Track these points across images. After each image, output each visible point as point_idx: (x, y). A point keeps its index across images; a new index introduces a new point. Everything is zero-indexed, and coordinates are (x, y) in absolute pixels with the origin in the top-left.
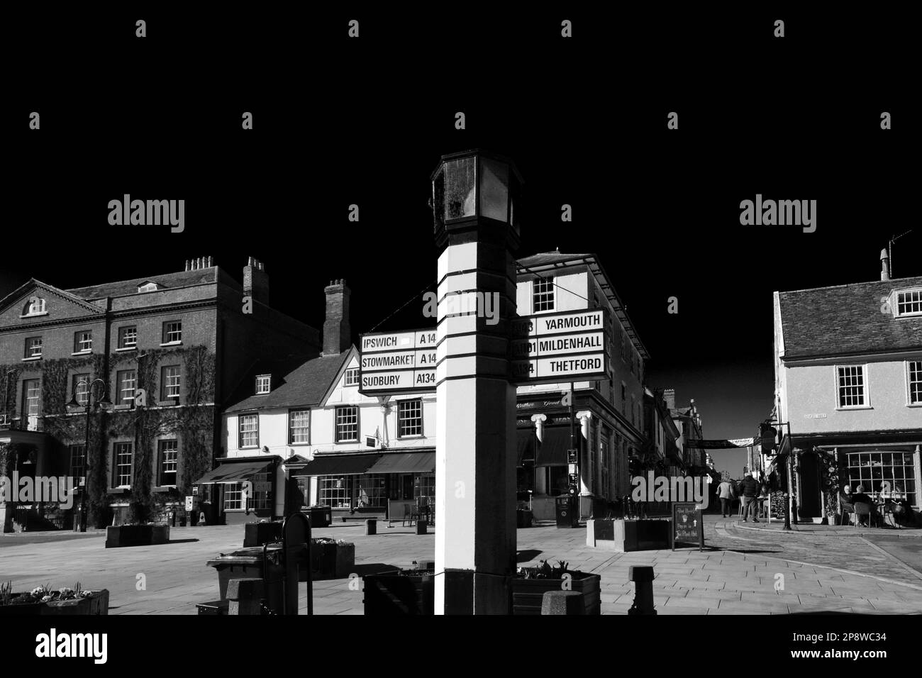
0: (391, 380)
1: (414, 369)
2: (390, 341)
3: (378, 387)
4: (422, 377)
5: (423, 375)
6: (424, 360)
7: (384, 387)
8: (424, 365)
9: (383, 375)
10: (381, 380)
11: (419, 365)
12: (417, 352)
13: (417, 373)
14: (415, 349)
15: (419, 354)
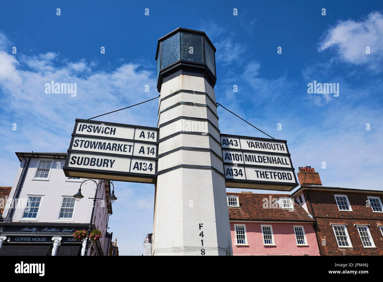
0: (105, 163)
1: (132, 157)
2: (108, 131)
3: (89, 167)
4: (139, 166)
5: (141, 164)
6: (142, 150)
7: (95, 167)
8: (141, 155)
9: (97, 157)
10: (93, 162)
11: (136, 154)
12: (136, 144)
13: (134, 161)
14: (134, 141)
15: (138, 146)
